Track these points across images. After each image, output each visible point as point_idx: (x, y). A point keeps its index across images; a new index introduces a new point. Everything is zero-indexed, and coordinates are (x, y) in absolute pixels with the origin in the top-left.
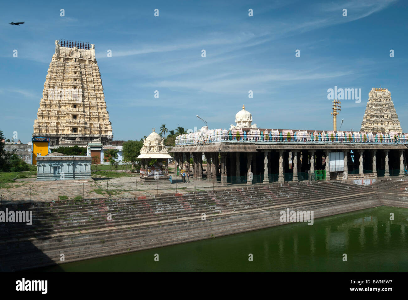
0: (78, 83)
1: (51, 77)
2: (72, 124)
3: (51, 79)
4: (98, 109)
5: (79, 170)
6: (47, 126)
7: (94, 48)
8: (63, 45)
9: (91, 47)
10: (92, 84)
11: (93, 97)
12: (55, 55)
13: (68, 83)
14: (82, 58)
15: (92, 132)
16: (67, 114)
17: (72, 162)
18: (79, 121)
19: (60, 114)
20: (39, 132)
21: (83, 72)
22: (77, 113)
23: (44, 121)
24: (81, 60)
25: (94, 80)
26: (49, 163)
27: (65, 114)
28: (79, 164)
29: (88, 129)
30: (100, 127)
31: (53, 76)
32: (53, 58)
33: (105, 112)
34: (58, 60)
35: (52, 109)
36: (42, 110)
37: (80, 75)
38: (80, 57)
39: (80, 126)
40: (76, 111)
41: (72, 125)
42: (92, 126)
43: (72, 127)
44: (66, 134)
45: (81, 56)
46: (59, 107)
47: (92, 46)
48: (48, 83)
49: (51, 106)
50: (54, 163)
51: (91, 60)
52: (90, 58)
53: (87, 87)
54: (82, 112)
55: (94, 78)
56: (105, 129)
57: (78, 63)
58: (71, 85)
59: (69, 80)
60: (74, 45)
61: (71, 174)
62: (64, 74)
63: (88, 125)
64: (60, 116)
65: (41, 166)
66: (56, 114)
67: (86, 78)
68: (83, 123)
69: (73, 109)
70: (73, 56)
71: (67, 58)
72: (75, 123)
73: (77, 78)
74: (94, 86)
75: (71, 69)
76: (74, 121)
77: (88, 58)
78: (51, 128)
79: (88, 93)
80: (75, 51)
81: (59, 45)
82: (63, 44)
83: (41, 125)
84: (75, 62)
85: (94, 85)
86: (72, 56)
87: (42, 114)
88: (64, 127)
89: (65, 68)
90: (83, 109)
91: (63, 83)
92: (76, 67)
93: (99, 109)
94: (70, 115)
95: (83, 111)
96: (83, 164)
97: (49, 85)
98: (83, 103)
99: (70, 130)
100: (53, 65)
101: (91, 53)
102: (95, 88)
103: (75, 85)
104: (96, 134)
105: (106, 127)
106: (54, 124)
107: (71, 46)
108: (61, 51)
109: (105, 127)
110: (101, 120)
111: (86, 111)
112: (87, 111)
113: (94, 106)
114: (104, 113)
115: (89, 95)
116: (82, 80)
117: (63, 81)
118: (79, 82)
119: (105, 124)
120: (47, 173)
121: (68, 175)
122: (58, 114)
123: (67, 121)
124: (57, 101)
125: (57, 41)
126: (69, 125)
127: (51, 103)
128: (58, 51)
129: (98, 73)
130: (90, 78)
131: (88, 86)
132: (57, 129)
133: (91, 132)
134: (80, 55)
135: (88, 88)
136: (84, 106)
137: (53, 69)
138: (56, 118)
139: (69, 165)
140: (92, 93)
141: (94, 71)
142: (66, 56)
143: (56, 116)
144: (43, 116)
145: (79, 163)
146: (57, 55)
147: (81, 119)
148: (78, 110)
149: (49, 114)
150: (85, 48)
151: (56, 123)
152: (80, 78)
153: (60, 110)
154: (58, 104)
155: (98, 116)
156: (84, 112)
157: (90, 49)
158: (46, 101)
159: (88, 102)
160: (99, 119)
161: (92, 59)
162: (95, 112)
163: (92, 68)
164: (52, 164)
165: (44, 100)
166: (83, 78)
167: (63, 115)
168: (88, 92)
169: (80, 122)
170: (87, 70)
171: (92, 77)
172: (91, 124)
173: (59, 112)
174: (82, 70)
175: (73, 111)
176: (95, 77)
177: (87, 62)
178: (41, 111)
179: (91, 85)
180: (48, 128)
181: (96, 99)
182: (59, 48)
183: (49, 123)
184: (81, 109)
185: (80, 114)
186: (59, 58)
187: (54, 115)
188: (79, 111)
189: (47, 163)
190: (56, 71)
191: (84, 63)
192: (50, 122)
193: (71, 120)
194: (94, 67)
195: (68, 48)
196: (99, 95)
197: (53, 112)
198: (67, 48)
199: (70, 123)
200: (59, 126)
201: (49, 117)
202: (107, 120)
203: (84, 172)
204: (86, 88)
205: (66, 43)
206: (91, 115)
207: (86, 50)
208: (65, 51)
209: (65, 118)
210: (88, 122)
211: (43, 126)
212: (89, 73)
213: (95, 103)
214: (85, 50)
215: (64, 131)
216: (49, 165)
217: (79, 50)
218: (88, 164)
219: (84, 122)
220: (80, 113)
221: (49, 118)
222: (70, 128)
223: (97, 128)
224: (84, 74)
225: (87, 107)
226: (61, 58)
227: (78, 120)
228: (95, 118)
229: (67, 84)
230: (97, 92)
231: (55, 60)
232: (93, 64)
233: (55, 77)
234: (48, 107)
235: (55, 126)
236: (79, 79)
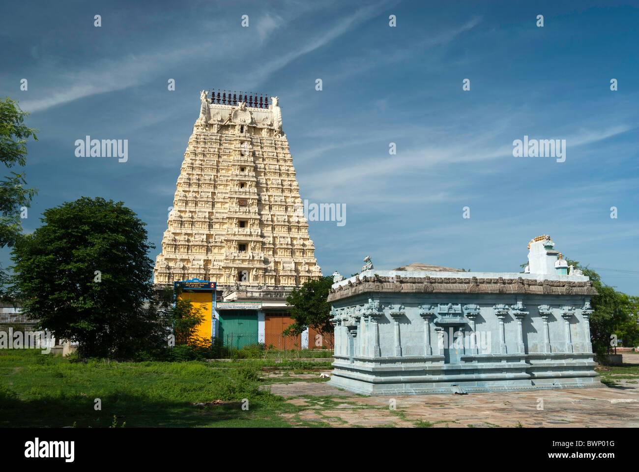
0: (248, 176)
1: (192, 164)
2: (237, 262)
3: (193, 168)
4: (289, 229)
5: (546, 341)
6: (184, 268)
7: (277, 105)
8: (216, 101)
9: (271, 104)
10: (277, 177)
11: (280, 204)
12: (201, 120)
13: (227, 175)
14: (254, 125)
15: (280, 281)
16: (227, 241)
17: (520, 305)
18: (253, 257)
19: (211, 240)
20: (167, 280)
21: (257, 153)
22: (249, 238)
23: (179, 257)
24: (254, 128)
25: (280, 170)
26: (420, 304)
27: (221, 242)
28: (542, 315)
29: (271, 274)
30: (296, 270)
31: (197, 162)
32: (196, 126)
33: (306, 237)
34: (207, 128)
35: (194, 232)
36: (173, 233)
37: (252, 158)
38: (252, 123)
39: (255, 266)
40: (246, 235)
41: (238, 264)
42: (280, 267)
43: (238, 268)
44: (226, 286)
45: (253, 121)
46: (210, 226)
47: (274, 100)
48: (188, 176)
49: (192, 223)
50: (445, 308)
51: (273, 128)
52: (271, 125)
53: (267, 184)
54: (257, 236)
55: (279, 165)
56: (307, 274)
57: (248, 135)
58: (235, 178)
59: (229, 170)
60: (237, 100)
61: (518, 359)
62: (219, 157)
63: (272, 265)
64: (211, 246)
65: (388, 322)
66: (202, 241)
67: (265, 165)
68: (260, 261)
69: (240, 230)
70: (238, 121)
71: (224, 126)
72: (243, 261)
73: (246, 164)
74: (282, 182)
75: (232, 147)
76: (242, 255)
77: (268, 125)
78: (194, 272)
79: (269, 196)
80: (242, 110)
81: (208, 100)
82: (216, 98)
83: (171, 264)
84: (242, 132)
85: (282, 180)
86: (235, 121)
87: (175, 240)
88: (219, 269)
89: (220, 144)
90: (260, 231)
91: (217, 176)
92: (242, 142)
93: (293, 230)
94: (234, 243)
95: (259, 234)
96: (557, 312)
97: (189, 179)
98: (259, 217)
99: (234, 276)
100: (197, 138)
101: (273, 114)
102: (282, 185)
103: (244, 179)
104: (289, 285)
105: (309, 270)
106: (199, 262)
107: (232, 103)
108: (213, 112)
109: (307, 270)
110: (297, 254)
111: (265, 235)
112: (269, 235)
113: (283, 223)
114: (304, 239)
115: (272, 199)
116: (255, 169)
117: (218, 171)
118: (249, 173)
119: (307, 263)
120: (415, 355)
121: (504, 364)
122: (208, 242)
123: (226, 256)
124: (204, 214)
125: (205, 93)
126: (231, 265)
127: (192, 217)
128: (207, 112)
129: (287, 154)
130: (272, 165)
131: (269, 183)
132: (205, 274)
133: (277, 280)
134: (252, 118)
135: (269, 187)
136: (261, 224)
137: (198, 148)
138: (204, 250)
139: (506, 318)
140: (276, 196)
141: (279, 150)
142: (222, 121)
143: (203, 246)
144: (176, 245)
145: (544, 308)
146: (204, 118)
147: (257, 251)
148: (249, 233)
149: (188, 241)
150: (258, 105)
151: (204, 260)
152: (252, 164)
153: (212, 233)
154: (207, 220)
155: (292, 244)
156: (262, 236)
157: (270, 106)
158: (183, 215)
159: (270, 216)
160: (293, 253)
161: (276, 126)
162: (284, 237)
163: (275, 144)
164: (436, 310)
165: (179, 211)
166: (259, 166)
167: (218, 244)
168: (269, 194)
169: (255, 259)
170: (265, 149)
171: (276, 163)
172: (276, 263)
173: (209, 236)
174: (255, 148)
175: (239, 235)
176: (281, 163)
177: (264, 133)
178: (173, 236)
179: (275, 180)
180: (186, 272)
181: (286, 209)
182: (208, 105)
183: (188, 260)
184: (256, 230)
185: (254, 241)
186: (208, 125)
187: (200, 243)
188: (251, 235)
189: (412, 305)
190: (203, 151)
191: (259, 134)
192: (191, 258)
193: (236, 255)
194: (279, 143)
195: (227, 106)
196: (293, 200)
197: (196, 236)
198: (223, 106)
199: (234, 260)
200: (210, 266)
201: (188, 247)
202: (309, 254)
203: (567, 352)
204: (265, 186)
205: (222, 95)
206: (277, 242)
207: (262, 109)
208: (221, 111)
209: (223, 251)
210: (271, 259)
211: (176, 266)
212: (270, 154)
213: (284, 217)
214: (259, 109)
215: (220, 278)
216: (421, 315)
217: (249, 109)
218: (578, 313)
219: (262, 259)
220: (254, 238)
221: (188, 250)
222: (233, 272)
223: (291, 270)
224: (260, 158)
225: (268, 225)
226: (212, 125)
227: (251, 254)
228: (285, 249)
229: (226, 178)
230: (288, 195)
231: (200, 130)
232: (278, 137)
233: (201, 165)
234: (186, 225)
235: (202, 267)
236: (250, 166)
